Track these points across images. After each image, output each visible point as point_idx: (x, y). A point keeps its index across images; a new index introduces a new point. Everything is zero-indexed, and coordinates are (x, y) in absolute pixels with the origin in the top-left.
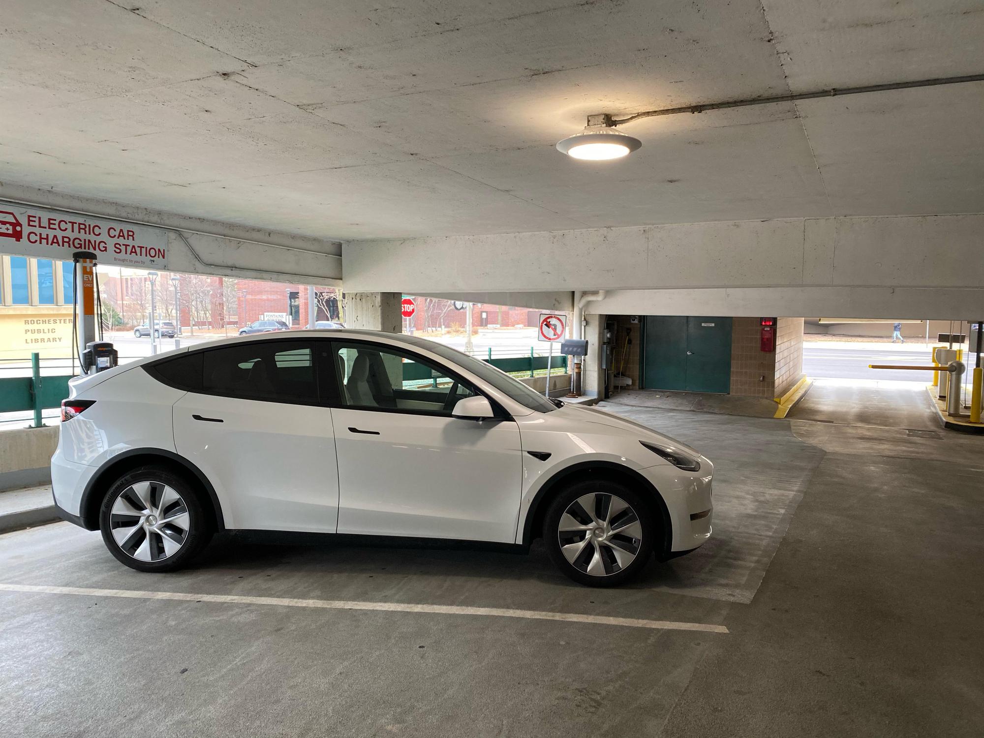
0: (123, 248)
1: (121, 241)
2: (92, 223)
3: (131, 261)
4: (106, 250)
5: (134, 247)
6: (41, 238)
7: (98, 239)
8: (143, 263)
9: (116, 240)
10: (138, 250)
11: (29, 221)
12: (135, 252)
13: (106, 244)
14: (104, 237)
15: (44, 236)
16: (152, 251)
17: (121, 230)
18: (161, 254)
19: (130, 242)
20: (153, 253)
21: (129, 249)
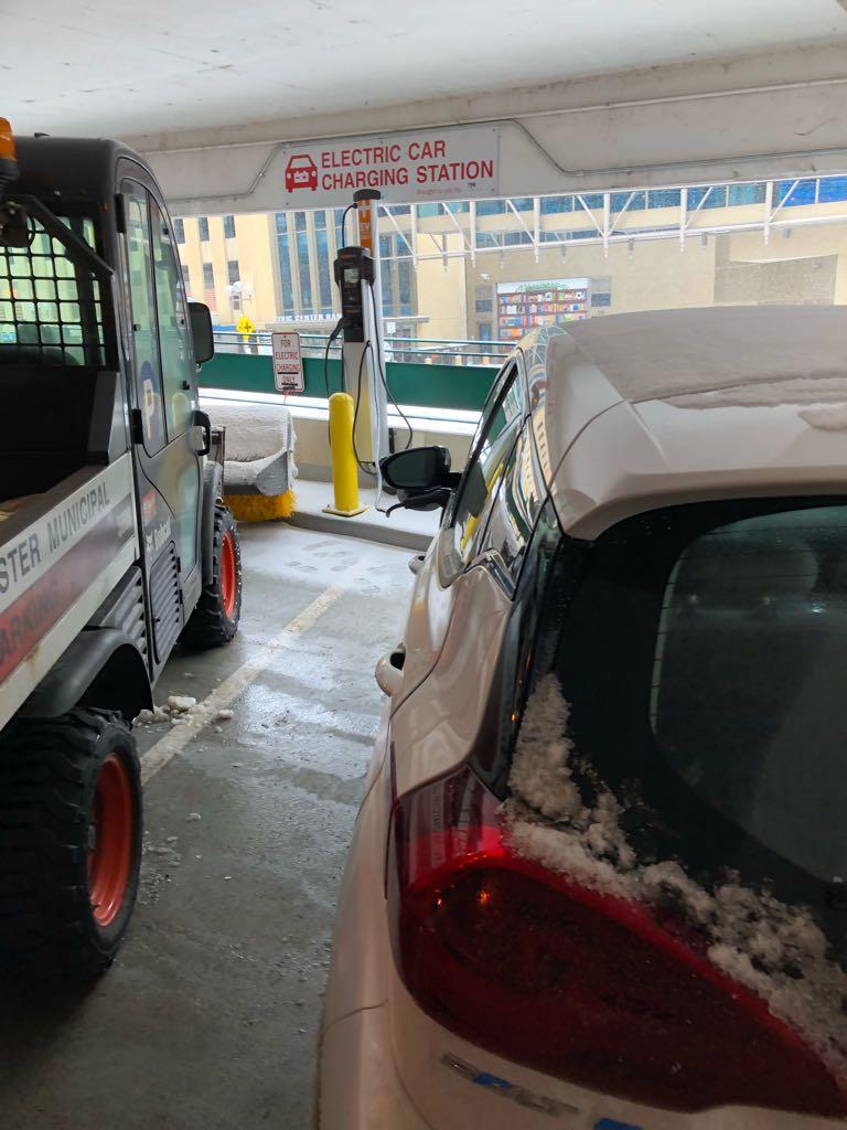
0: (429, 173)
1: (427, 161)
2: (388, 143)
3: (440, 191)
4: (406, 181)
5: (444, 167)
6: (335, 181)
7: (397, 166)
8: (457, 190)
9: (420, 162)
10: (450, 170)
11: (324, 160)
12: (447, 176)
13: (406, 171)
14: (405, 162)
15: (338, 178)
16: (473, 168)
17: (427, 144)
18: (487, 169)
19: (439, 161)
20: (473, 171)
21: (437, 171)
